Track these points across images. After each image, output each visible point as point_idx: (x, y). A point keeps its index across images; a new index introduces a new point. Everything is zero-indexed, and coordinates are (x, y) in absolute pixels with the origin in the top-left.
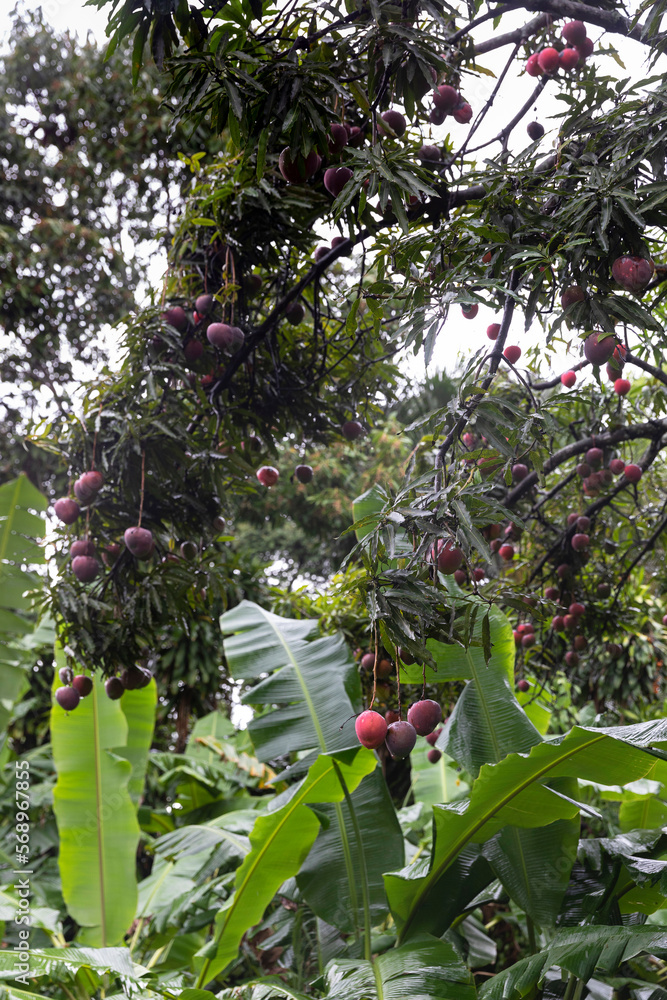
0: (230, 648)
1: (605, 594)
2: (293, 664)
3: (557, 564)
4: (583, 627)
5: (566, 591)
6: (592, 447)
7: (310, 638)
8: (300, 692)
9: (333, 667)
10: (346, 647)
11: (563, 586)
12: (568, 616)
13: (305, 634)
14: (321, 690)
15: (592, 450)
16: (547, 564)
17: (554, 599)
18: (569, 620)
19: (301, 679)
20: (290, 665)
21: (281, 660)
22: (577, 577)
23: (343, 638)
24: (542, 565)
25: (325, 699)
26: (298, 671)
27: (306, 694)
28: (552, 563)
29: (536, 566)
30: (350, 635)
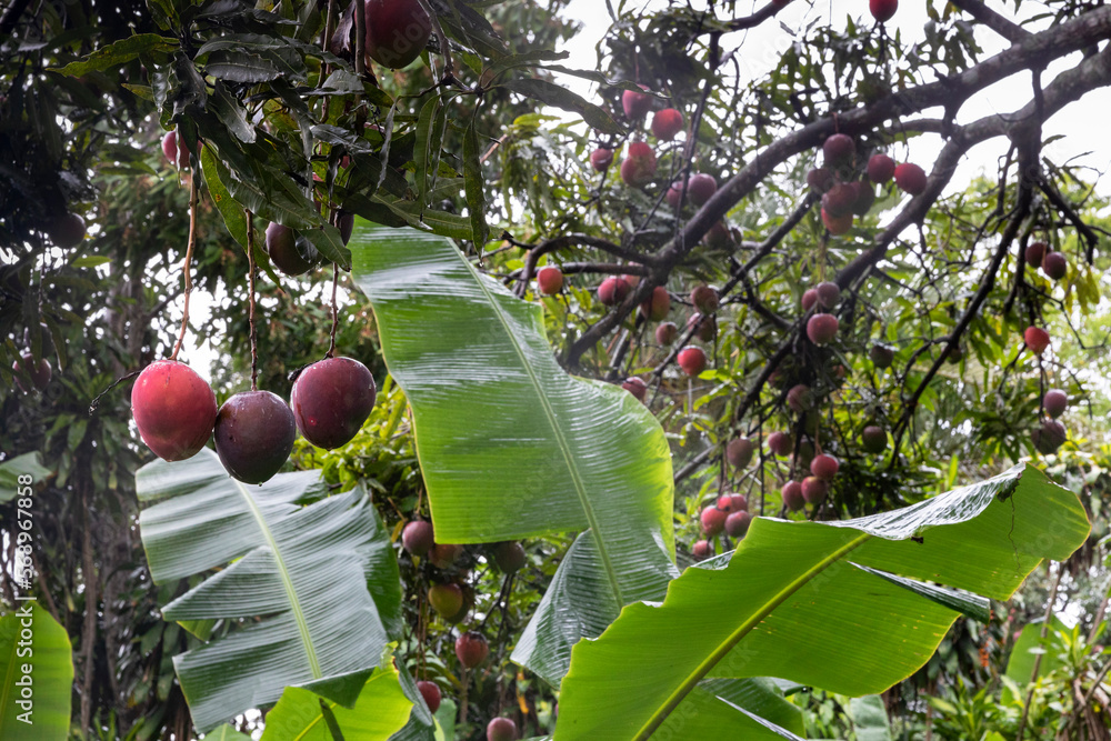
0: (149, 525)
1: (876, 444)
2: (269, 545)
3: (785, 386)
4: (839, 504)
5: (804, 437)
6: (834, 133)
7: (304, 500)
8: (281, 595)
9: (346, 549)
10: (371, 511)
11: (799, 429)
12: (810, 479)
13: (296, 495)
14: (321, 590)
15: (832, 138)
16: (767, 386)
17: (784, 453)
18: (811, 486)
19: (283, 573)
20: (263, 548)
21: (248, 541)
22: (825, 414)
23: (367, 496)
24: (759, 387)
25: (327, 608)
26: (277, 559)
27: (292, 598)
28: (776, 385)
29: (748, 388)
30: (382, 488)
